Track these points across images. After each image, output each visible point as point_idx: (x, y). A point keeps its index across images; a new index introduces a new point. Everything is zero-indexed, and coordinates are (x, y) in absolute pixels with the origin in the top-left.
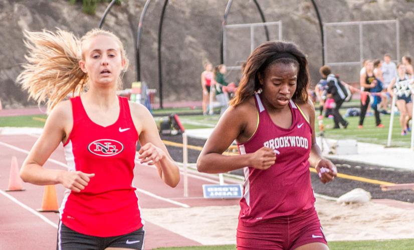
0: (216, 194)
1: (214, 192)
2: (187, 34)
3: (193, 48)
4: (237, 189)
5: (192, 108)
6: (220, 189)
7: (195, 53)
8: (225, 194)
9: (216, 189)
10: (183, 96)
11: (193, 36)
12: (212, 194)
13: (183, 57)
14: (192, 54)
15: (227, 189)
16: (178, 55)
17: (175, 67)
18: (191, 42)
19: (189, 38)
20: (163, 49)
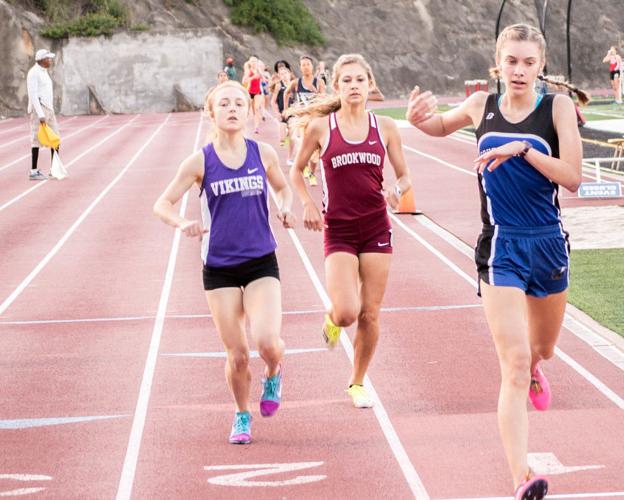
0: (592, 193)
1: (589, 191)
2: (602, 14)
3: (608, 29)
4: (615, 188)
5: (603, 96)
6: (596, 188)
7: (611, 35)
8: (601, 193)
9: (592, 188)
10: (597, 82)
11: (608, 16)
12: (587, 193)
13: (596, 39)
14: (607, 35)
15: (603, 188)
16: (591, 37)
17: (587, 50)
18: (605, 22)
19: (604, 18)
20: (573, 30)
